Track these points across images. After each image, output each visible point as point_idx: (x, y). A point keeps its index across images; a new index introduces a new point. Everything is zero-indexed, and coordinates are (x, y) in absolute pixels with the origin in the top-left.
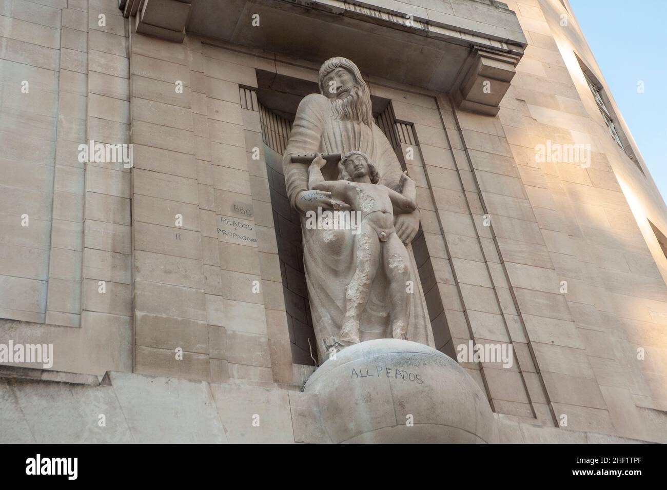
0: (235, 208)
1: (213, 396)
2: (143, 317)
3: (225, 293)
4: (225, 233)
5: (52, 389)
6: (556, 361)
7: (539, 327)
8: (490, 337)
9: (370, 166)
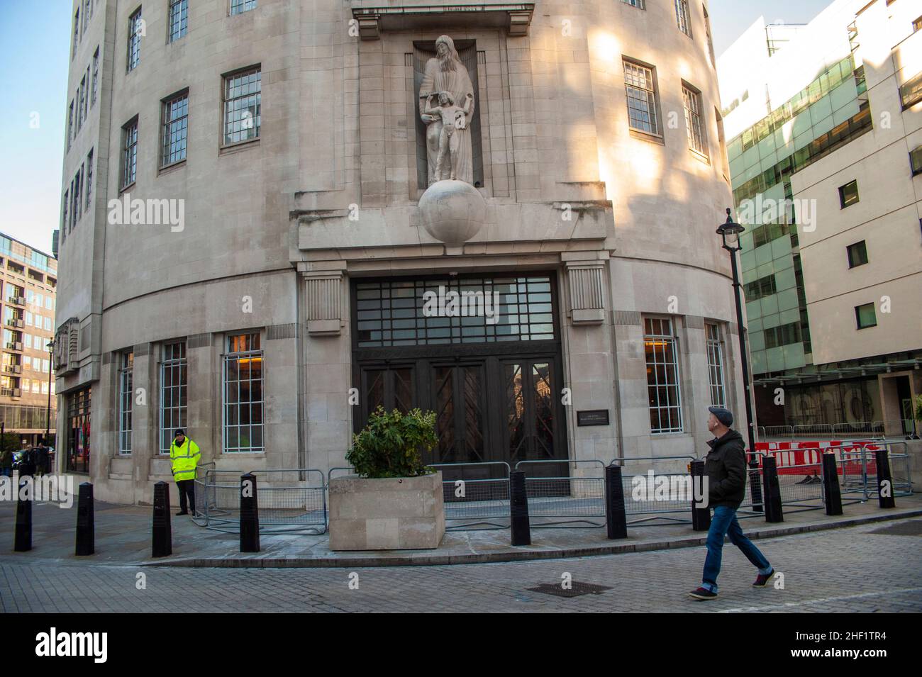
0: (399, 124)
1: (383, 214)
2: (364, 183)
3: (393, 165)
4: (394, 136)
5: (334, 220)
6: (523, 170)
7: (521, 155)
8: (498, 162)
9: (448, 99)
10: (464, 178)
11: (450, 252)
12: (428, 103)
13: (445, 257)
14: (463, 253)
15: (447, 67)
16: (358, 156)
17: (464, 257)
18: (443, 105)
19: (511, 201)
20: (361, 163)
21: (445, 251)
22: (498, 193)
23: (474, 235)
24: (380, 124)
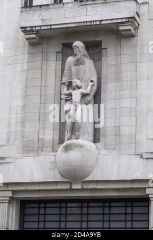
6: (125, 131)
7: (125, 120)
8: (110, 126)
9: (77, 85)
10: (85, 137)
11: (74, 187)
12: (66, 88)
13: (71, 190)
14: (82, 187)
15: (78, 63)
16: (23, 122)
17: (82, 190)
18: (74, 89)
19: (115, 152)
20: (25, 127)
21: (71, 186)
22: (108, 147)
23: (88, 176)
24: (38, 101)
